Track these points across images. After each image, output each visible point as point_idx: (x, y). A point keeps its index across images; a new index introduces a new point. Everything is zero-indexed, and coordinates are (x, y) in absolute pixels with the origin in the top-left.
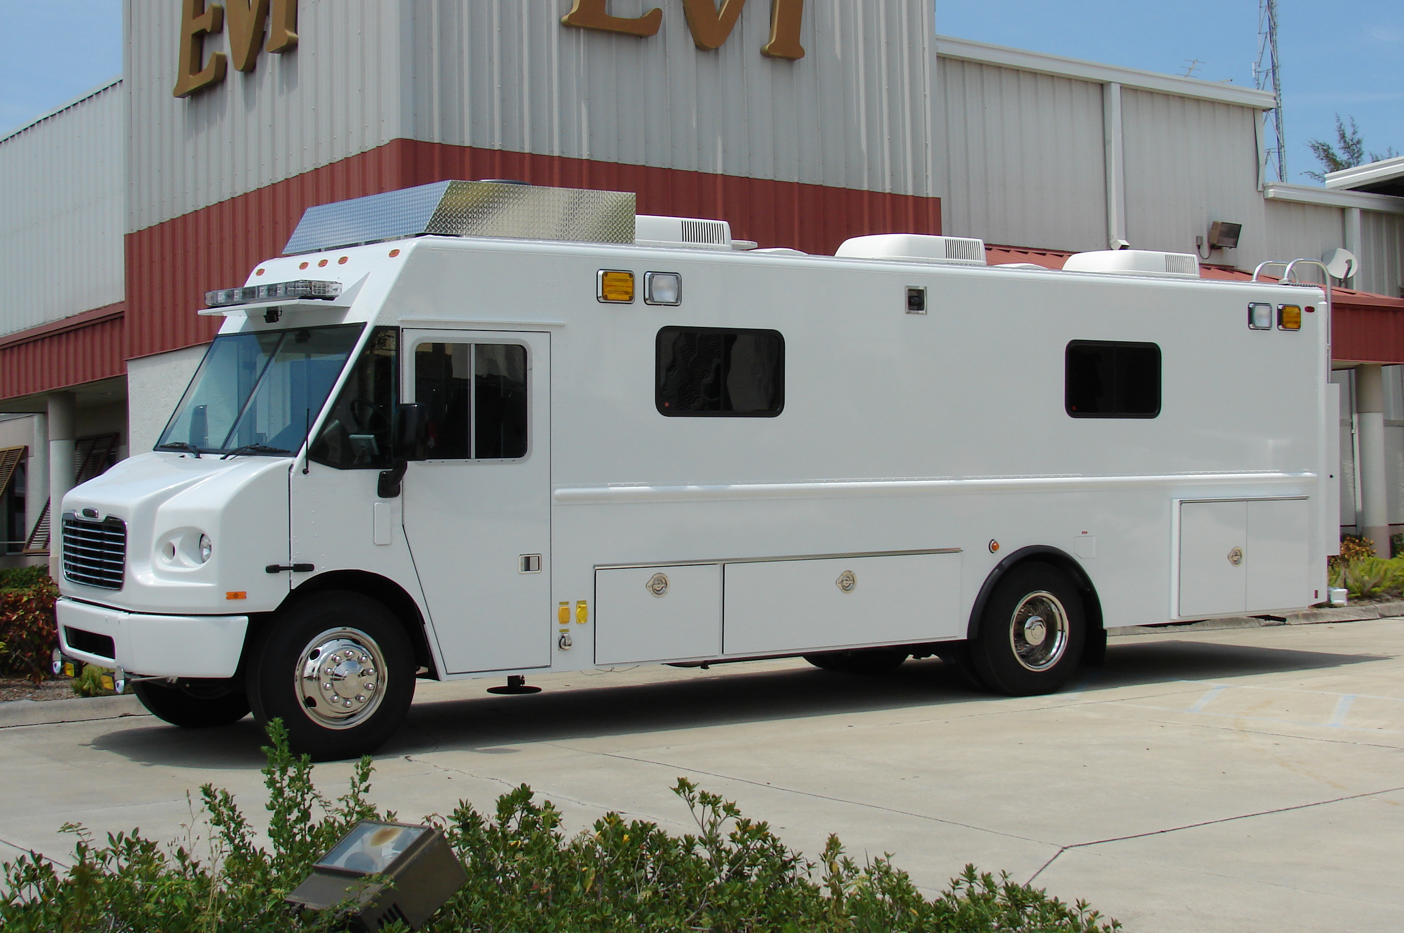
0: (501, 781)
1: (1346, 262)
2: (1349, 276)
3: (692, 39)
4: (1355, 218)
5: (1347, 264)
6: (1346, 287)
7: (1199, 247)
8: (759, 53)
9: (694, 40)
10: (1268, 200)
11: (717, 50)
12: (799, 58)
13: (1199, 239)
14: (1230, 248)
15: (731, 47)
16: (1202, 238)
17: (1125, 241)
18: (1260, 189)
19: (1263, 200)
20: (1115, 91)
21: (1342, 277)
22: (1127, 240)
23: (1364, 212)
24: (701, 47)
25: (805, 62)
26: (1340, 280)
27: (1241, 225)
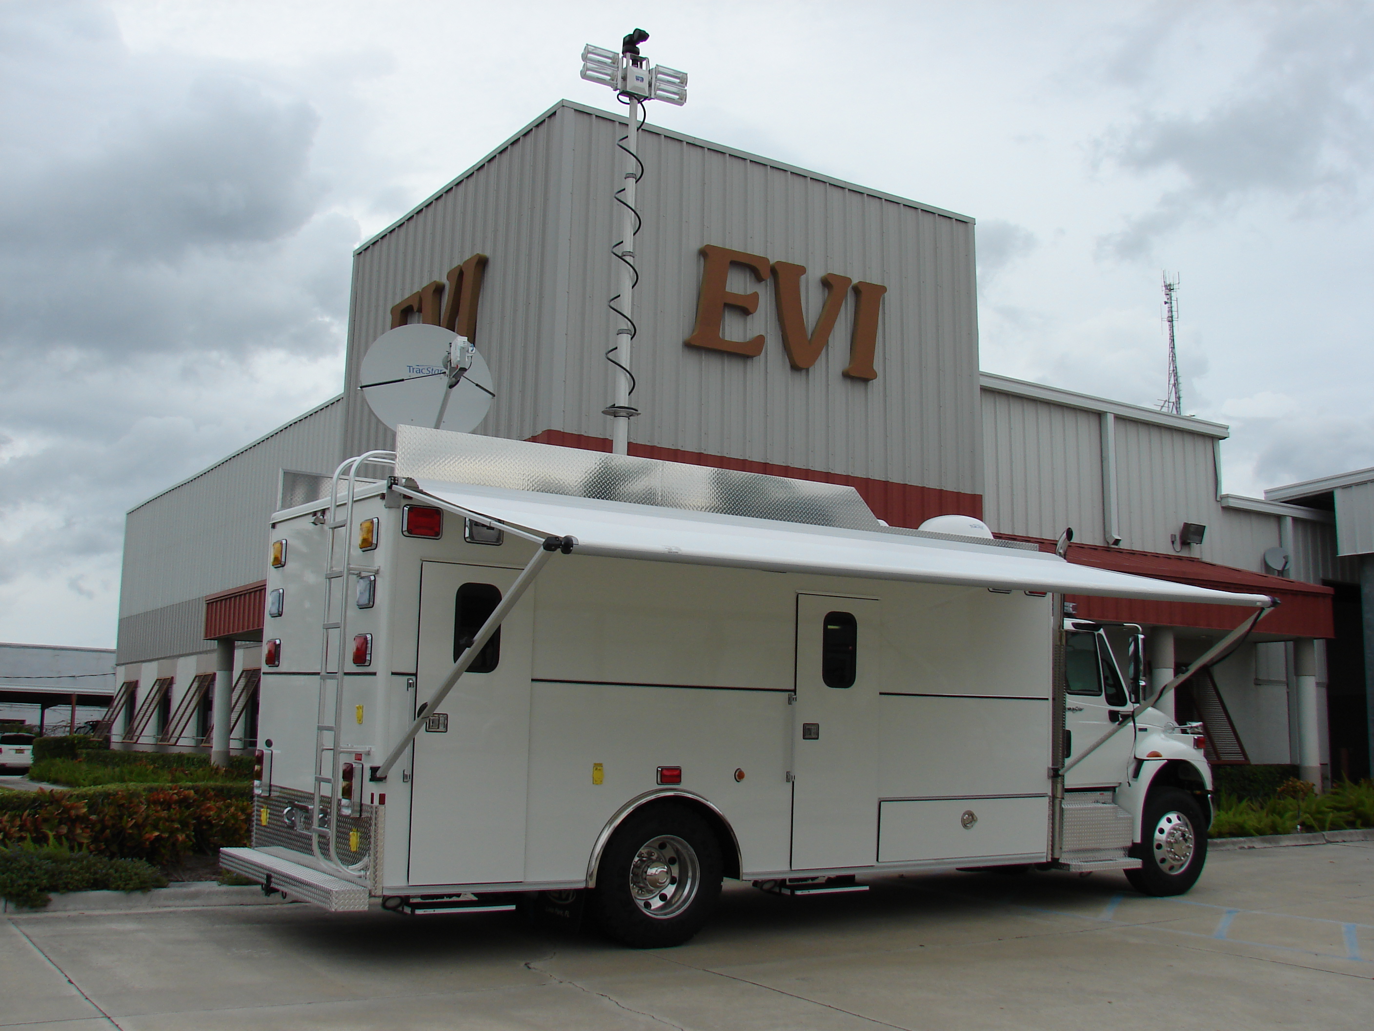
0: (609, 999)
1: (1284, 558)
2: (1286, 568)
3: (788, 360)
4: (1289, 522)
5: (1284, 559)
6: (1283, 576)
7: (1173, 542)
8: (841, 373)
9: (789, 361)
10: (1224, 508)
11: (807, 370)
12: (872, 380)
13: (1173, 537)
14: (1197, 544)
15: (818, 369)
16: (1175, 536)
17: (1118, 536)
18: (1218, 499)
19: (1220, 508)
20: (1110, 419)
21: (1280, 569)
22: (1119, 535)
23: (1295, 520)
24: (795, 368)
25: (876, 385)
26: (1278, 571)
27: (1205, 526)
